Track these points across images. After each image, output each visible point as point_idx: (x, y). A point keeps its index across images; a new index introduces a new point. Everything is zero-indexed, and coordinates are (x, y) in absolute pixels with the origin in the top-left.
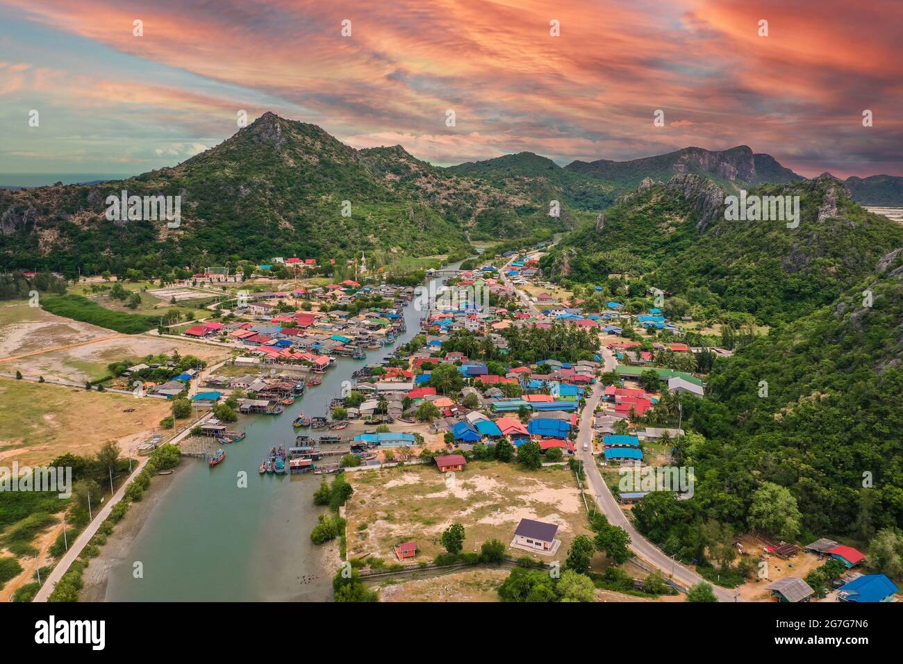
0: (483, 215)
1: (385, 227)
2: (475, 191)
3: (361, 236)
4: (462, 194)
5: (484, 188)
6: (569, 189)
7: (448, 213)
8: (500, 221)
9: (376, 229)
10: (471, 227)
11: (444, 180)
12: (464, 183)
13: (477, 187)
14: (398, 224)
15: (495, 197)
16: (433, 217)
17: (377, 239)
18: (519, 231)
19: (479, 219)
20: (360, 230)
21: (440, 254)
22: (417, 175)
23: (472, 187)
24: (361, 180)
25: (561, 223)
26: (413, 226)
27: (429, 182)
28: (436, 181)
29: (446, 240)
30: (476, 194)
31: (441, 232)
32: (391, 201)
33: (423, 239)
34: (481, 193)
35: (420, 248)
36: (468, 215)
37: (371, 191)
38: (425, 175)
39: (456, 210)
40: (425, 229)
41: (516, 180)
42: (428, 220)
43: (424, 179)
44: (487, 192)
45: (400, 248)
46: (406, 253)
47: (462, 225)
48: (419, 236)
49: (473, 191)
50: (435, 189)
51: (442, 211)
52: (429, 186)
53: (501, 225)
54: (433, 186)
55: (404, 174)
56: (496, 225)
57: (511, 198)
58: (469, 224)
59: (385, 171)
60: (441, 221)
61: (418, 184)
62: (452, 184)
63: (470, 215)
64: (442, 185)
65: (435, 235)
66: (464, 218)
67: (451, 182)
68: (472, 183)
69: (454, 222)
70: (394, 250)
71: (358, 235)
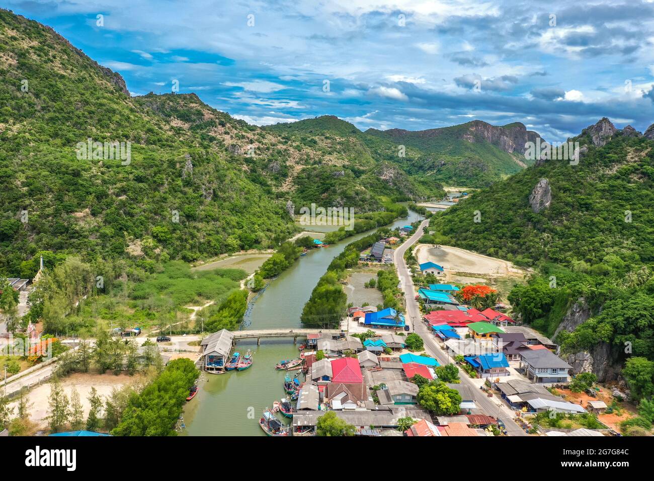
0: (304, 175)
1: (123, 191)
2: (284, 147)
3: (57, 213)
4: (268, 149)
5: (294, 144)
6: (376, 153)
7: (253, 171)
8: (331, 185)
9: (100, 196)
10: (288, 193)
11: (246, 131)
12: (270, 137)
13: (286, 142)
14: (157, 186)
15: (308, 156)
16: (231, 174)
17: (94, 222)
18: (363, 200)
19: (298, 180)
20: (59, 199)
21: (242, 248)
22: (211, 123)
23: (280, 142)
24: (101, 105)
25: (397, 190)
26: (189, 190)
27: (226, 133)
28: (236, 132)
29: (254, 219)
30: (285, 150)
31: (244, 202)
32: (154, 143)
33: (208, 218)
34: (292, 150)
35: (201, 238)
36: (282, 174)
37: (119, 124)
38: (223, 125)
39: (265, 167)
40: (215, 196)
41: (326, 138)
42: (221, 179)
43: (221, 129)
44: (298, 148)
45: (151, 242)
46: (165, 254)
47: (274, 189)
48: (200, 211)
49: (281, 147)
50: (234, 142)
51: (245, 167)
52: (227, 137)
53: (335, 192)
54: (232, 137)
55: (194, 121)
56: (326, 190)
57: (327, 157)
58: (285, 188)
59: (170, 116)
60: (243, 182)
61: (212, 134)
62: (256, 137)
63: (285, 175)
64: (243, 137)
65: (235, 210)
66: (276, 179)
67: (254, 135)
68: (279, 138)
69: (263, 184)
70: (135, 249)
71: (49, 211)
